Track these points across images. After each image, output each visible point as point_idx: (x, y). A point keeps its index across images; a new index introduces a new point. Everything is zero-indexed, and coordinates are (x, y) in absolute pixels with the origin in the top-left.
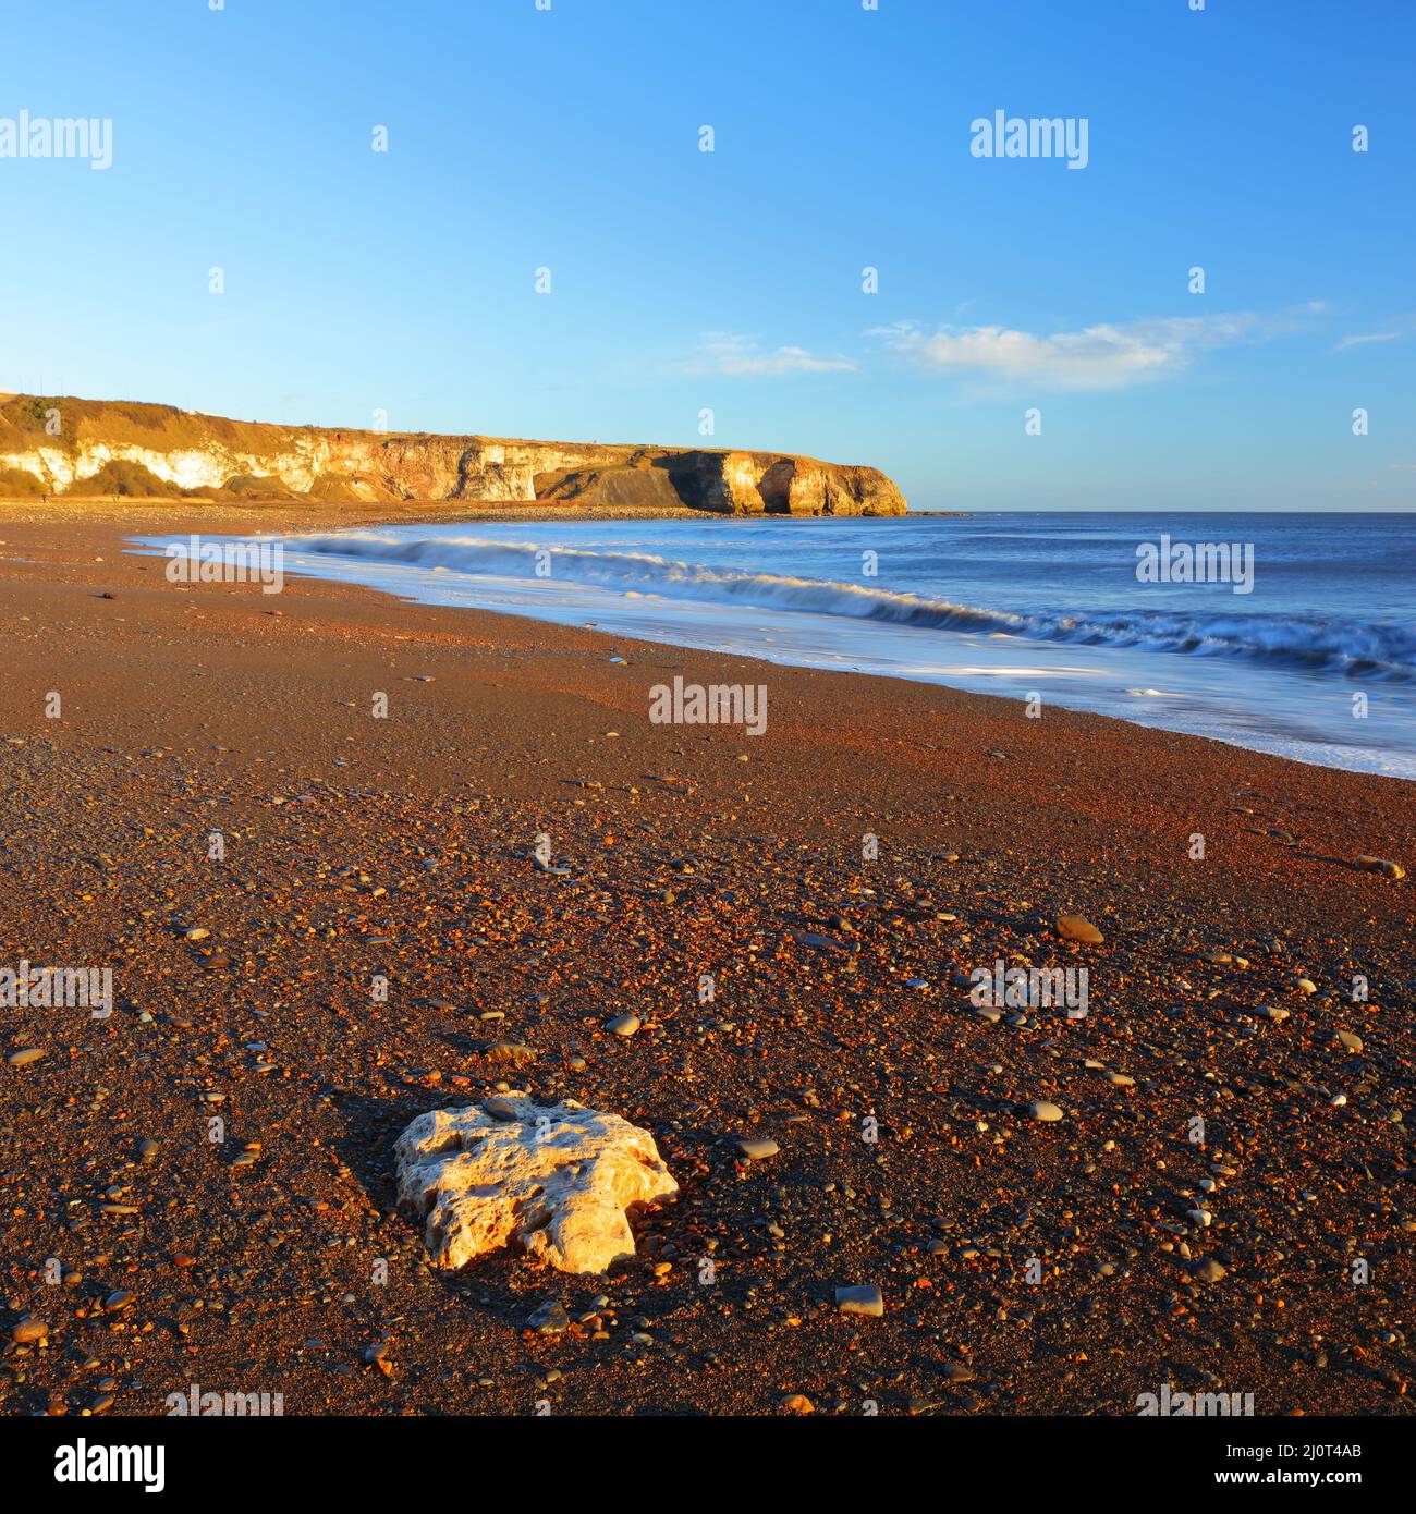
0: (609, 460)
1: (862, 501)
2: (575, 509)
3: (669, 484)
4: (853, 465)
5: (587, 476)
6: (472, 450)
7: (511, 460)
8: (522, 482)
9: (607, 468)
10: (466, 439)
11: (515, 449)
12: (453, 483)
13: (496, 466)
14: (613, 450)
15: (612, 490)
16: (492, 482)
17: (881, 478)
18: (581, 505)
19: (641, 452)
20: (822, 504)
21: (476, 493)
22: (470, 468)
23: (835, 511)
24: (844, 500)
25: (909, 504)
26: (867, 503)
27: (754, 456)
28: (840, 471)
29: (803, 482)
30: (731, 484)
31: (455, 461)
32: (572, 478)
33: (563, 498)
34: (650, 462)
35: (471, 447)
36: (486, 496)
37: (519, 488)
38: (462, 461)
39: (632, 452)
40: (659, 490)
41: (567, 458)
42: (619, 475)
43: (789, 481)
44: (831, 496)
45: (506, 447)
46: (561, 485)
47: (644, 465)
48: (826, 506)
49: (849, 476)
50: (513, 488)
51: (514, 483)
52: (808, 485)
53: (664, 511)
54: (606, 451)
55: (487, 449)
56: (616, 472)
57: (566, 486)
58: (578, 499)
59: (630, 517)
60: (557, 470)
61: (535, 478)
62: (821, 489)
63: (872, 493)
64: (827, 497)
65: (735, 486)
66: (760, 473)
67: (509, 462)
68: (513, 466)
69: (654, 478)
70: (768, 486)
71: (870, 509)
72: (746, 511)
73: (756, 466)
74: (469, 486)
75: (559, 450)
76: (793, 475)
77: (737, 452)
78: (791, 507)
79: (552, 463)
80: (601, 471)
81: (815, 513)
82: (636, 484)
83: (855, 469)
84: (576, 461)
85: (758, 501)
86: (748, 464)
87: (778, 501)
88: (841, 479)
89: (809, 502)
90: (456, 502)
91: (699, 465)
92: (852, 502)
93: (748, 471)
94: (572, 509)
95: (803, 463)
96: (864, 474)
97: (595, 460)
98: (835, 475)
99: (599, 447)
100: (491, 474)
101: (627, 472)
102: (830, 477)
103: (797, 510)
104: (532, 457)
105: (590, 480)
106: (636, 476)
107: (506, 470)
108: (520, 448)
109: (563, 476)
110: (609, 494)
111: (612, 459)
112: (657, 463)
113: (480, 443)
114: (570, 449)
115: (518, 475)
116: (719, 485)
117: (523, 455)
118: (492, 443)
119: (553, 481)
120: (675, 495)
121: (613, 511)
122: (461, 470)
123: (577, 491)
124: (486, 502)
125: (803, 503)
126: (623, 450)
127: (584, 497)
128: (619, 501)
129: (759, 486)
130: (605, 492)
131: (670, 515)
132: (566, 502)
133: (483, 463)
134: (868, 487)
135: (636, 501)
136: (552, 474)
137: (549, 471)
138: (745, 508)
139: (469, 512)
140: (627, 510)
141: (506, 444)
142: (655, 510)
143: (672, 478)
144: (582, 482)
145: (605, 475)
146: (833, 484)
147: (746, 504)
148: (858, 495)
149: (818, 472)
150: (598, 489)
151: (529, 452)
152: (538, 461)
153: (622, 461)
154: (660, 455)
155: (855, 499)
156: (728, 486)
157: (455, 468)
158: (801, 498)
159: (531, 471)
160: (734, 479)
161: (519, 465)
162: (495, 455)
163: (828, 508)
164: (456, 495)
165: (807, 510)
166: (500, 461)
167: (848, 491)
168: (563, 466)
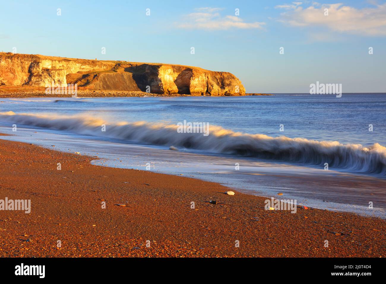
0: (103, 68)
1: (224, 89)
2: (87, 91)
3: (132, 80)
4: (220, 71)
5: (93, 75)
6: (35, 62)
7: (55, 67)
8: (60, 78)
9: (103, 72)
10: (32, 56)
11: (57, 62)
12: (26, 78)
13: (47, 70)
14: (105, 63)
15: (105, 82)
16: (45, 78)
17: (233, 78)
18: (90, 89)
19: (119, 65)
20: (206, 90)
21: (37, 83)
22: (34, 70)
23: (212, 93)
24: (216, 88)
25: (246, 90)
26: (227, 89)
27: (173, 67)
28: (214, 74)
29: (197, 80)
30: (162, 80)
31: (27, 67)
32: (85, 76)
33: (81, 86)
34: (123, 69)
35: (35, 60)
36: (42, 84)
37: (59, 81)
38: (30, 67)
39: (114, 64)
40: (128, 83)
41: (83, 67)
42: (108, 75)
43: (190, 79)
44: (210, 86)
45: (52, 61)
46: (80, 79)
47: (120, 70)
48: (207, 91)
49: (218, 76)
50: (56, 81)
51: (56, 78)
52: (199, 81)
53: (130, 93)
54: (102, 64)
55: (43, 61)
56: (107, 74)
57: (83, 80)
58: (88, 87)
59: (114, 95)
60: (78, 72)
61: (67, 76)
62: (205, 83)
63: (229, 85)
64: (208, 87)
65: (164, 81)
66: (176, 75)
67: (54, 68)
68: (56, 70)
69: (125, 77)
70: (180, 81)
71: (228, 92)
72: (170, 93)
73: (174, 71)
74: (34, 79)
75: (79, 63)
76: (192, 76)
77: (165, 65)
78: (191, 91)
79: (75, 69)
80: (99, 73)
81: (202, 94)
82: (116, 80)
83: (221, 73)
84: (87, 68)
85: (175, 88)
86: (170, 70)
87: (184, 89)
88: (215, 78)
89: (199, 89)
90: (27, 87)
91: (147, 71)
92: (220, 89)
93: (170, 74)
94: (85, 91)
95: (196, 70)
96: (225, 76)
97: (97, 68)
98: (212, 76)
99: (99, 61)
100: (45, 74)
101: (112, 74)
102: (209, 77)
103: (194, 92)
104: (65, 66)
105: (94, 78)
106: (116, 76)
107: (52, 72)
108: (59, 61)
109: (80, 75)
110: (103, 84)
111: (105, 67)
112: (126, 70)
113: (39, 58)
114: (84, 62)
115: (59, 74)
116: (157, 80)
117: (61, 65)
118: (46, 58)
119: (76, 78)
120: (135, 85)
121: (106, 92)
122: (30, 71)
123: (88, 83)
124: (42, 87)
125: (197, 89)
126: (110, 63)
127: (92, 85)
128: (108, 87)
129: (175, 81)
130: (101, 83)
131: (134, 95)
132: (82, 88)
133: (41, 68)
134: (227, 82)
135: (116, 87)
136: (75, 74)
137: (74, 73)
138: (169, 92)
139: (34, 92)
140: (113, 92)
141: (52, 59)
142: (126, 92)
143: (134, 77)
144: (90, 78)
145: (102, 75)
146: (211, 80)
147: (170, 89)
148: (223, 86)
149: (204, 75)
150: (98, 82)
151: (64, 63)
152: (68, 68)
153: (109, 68)
154: (128, 66)
155: (221, 88)
156: (161, 81)
157: (27, 70)
158: (195, 87)
159: (65, 73)
160: (164, 78)
161: (59, 70)
162: (47, 64)
163: (208, 92)
164: (27, 83)
165: (199, 93)
166: (50, 67)
167: (218, 84)
168: (81, 70)
